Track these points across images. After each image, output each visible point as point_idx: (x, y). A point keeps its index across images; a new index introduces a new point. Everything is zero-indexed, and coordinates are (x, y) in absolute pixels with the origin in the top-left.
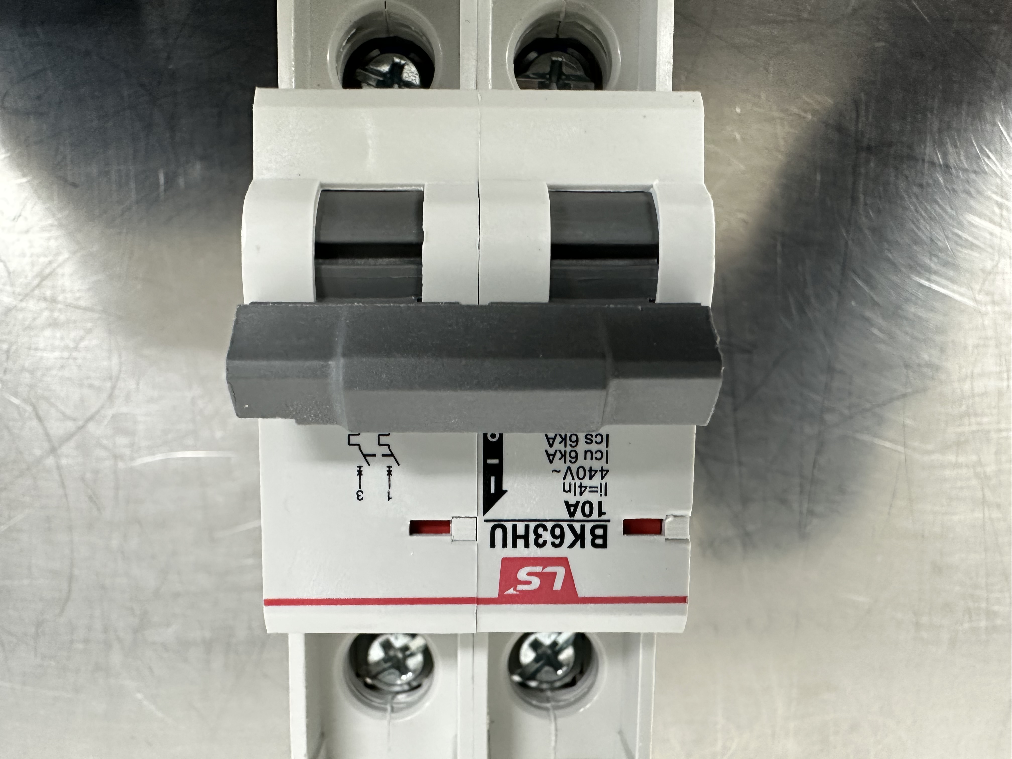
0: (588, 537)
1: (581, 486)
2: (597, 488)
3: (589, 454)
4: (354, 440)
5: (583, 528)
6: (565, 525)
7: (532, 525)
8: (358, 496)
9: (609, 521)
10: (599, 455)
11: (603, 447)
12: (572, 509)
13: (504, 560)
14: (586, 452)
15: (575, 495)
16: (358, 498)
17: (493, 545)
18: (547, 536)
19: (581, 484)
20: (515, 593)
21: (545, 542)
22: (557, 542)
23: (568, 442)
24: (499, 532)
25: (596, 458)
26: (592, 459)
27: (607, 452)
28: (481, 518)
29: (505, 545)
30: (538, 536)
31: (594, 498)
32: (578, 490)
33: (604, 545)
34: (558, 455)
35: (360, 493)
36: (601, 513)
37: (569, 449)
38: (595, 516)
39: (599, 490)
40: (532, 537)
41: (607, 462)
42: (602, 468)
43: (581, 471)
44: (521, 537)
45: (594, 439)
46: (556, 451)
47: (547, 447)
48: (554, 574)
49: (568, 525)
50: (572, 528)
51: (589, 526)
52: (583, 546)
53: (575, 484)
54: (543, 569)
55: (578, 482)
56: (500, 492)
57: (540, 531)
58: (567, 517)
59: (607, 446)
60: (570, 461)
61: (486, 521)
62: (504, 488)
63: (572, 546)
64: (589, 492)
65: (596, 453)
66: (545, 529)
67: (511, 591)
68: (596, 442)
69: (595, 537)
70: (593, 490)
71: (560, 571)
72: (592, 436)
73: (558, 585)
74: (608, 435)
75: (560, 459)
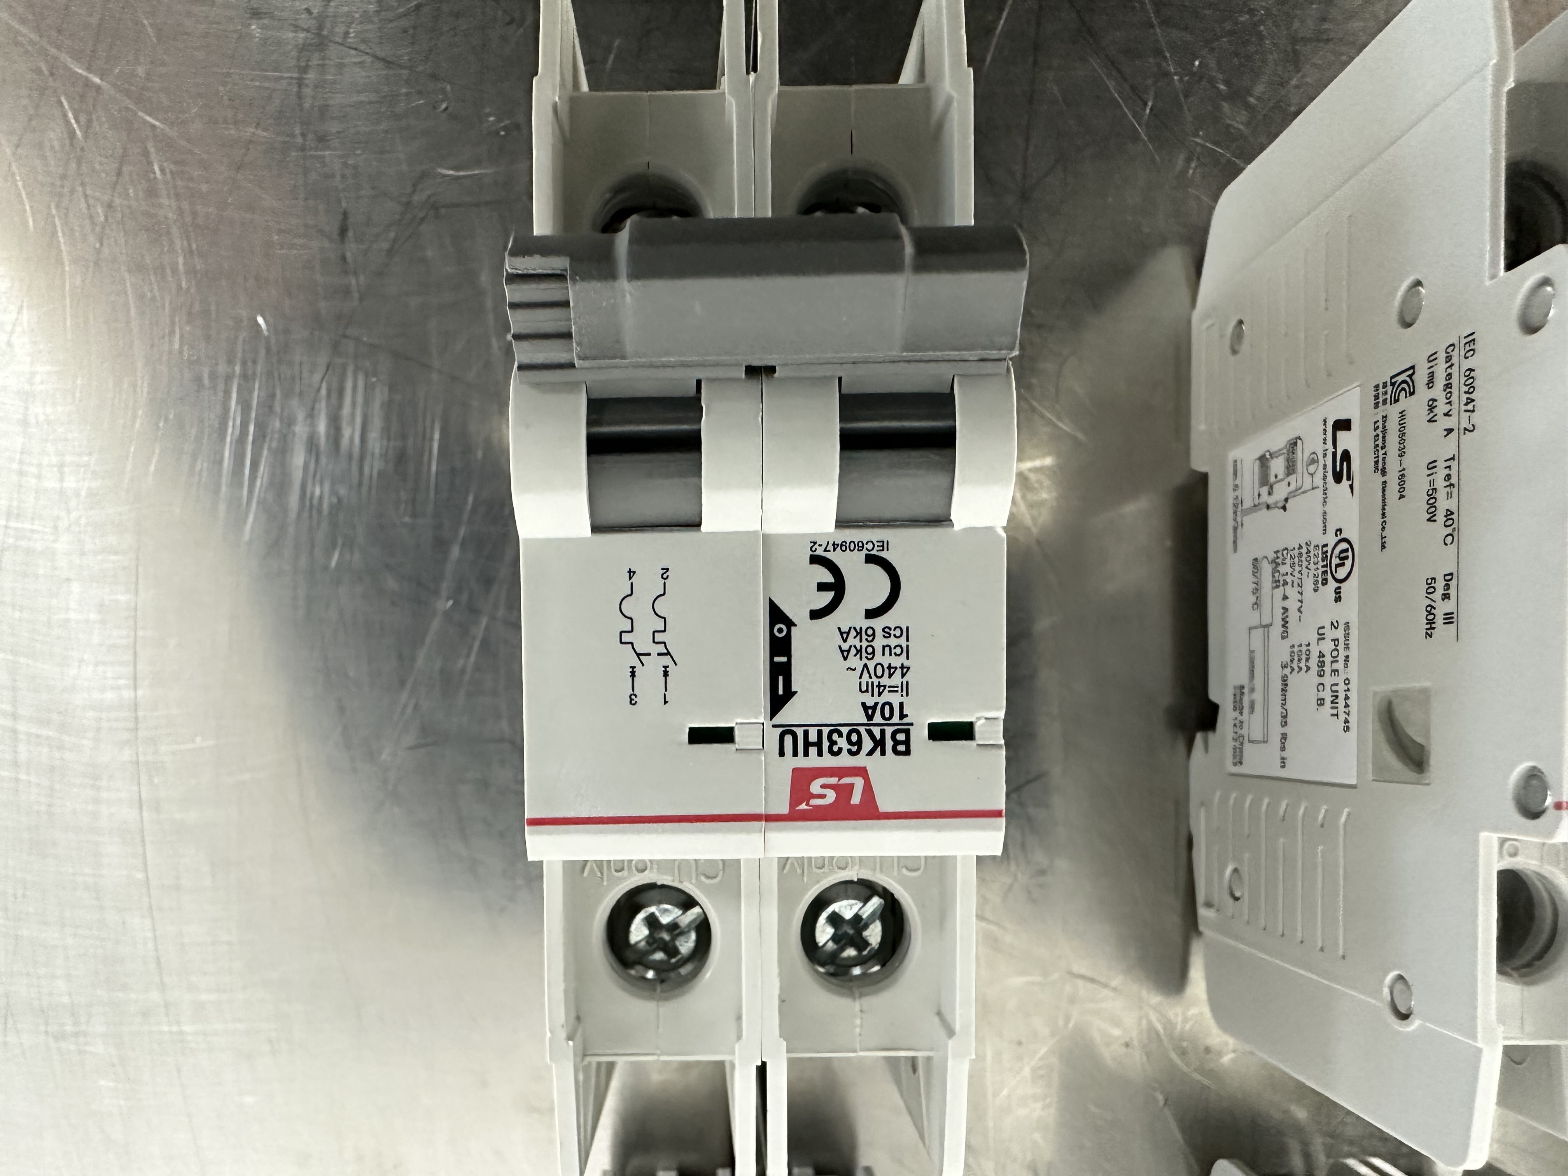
0: (889, 743)
1: (879, 686)
2: (897, 687)
3: (887, 650)
4: (626, 638)
5: (883, 732)
6: (862, 729)
7: (826, 731)
8: (631, 700)
9: (912, 724)
10: (898, 651)
11: (902, 641)
12: (870, 711)
13: (795, 770)
14: (884, 647)
15: (873, 696)
16: (631, 703)
17: (782, 753)
18: (842, 743)
19: (879, 682)
20: (808, 808)
21: (840, 750)
22: (854, 749)
23: (864, 637)
24: (788, 739)
25: (895, 654)
26: (890, 655)
27: (907, 646)
28: (768, 724)
29: (795, 754)
30: (832, 743)
31: (895, 699)
32: (876, 690)
33: (907, 752)
34: (853, 651)
35: (633, 697)
36: (902, 716)
37: (865, 644)
38: (896, 719)
39: (899, 689)
40: (826, 744)
41: (908, 658)
42: (902, 664)
43: (879, 668)
44: (813, 744)
45: (892, 632)
46: (851, 647)
47: (841, 643)
48: (851, 786)
49: (866, 729)
50: (870, 733)
51: (889, 731)
52: (883, 753)
53: (872, 683)
54: (839, 780)
55: (876, 681)
56: (789, 694)
57: (835, 737)
58: (865, 721)
59: (908, 640)
60: (867, 657)
61: (774, 726)
62: (793, 689)
63: (870, 753)
64: (889, 691)
65: (895, 648)
66: (840, 735)
67: (803, 806)
68: (895, 635)
69: (896, 743)
70: (893, 689)
71: (858, 783)
72: (890, 629)
73: (856, 799)
74: (907, 628)
75: (855, 655)
